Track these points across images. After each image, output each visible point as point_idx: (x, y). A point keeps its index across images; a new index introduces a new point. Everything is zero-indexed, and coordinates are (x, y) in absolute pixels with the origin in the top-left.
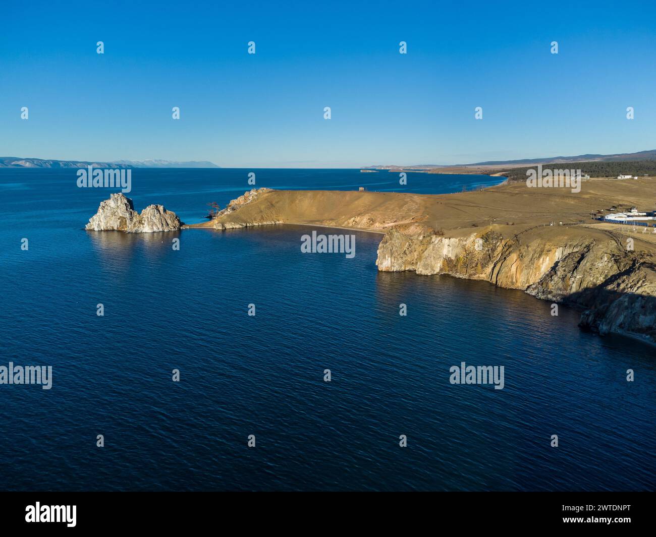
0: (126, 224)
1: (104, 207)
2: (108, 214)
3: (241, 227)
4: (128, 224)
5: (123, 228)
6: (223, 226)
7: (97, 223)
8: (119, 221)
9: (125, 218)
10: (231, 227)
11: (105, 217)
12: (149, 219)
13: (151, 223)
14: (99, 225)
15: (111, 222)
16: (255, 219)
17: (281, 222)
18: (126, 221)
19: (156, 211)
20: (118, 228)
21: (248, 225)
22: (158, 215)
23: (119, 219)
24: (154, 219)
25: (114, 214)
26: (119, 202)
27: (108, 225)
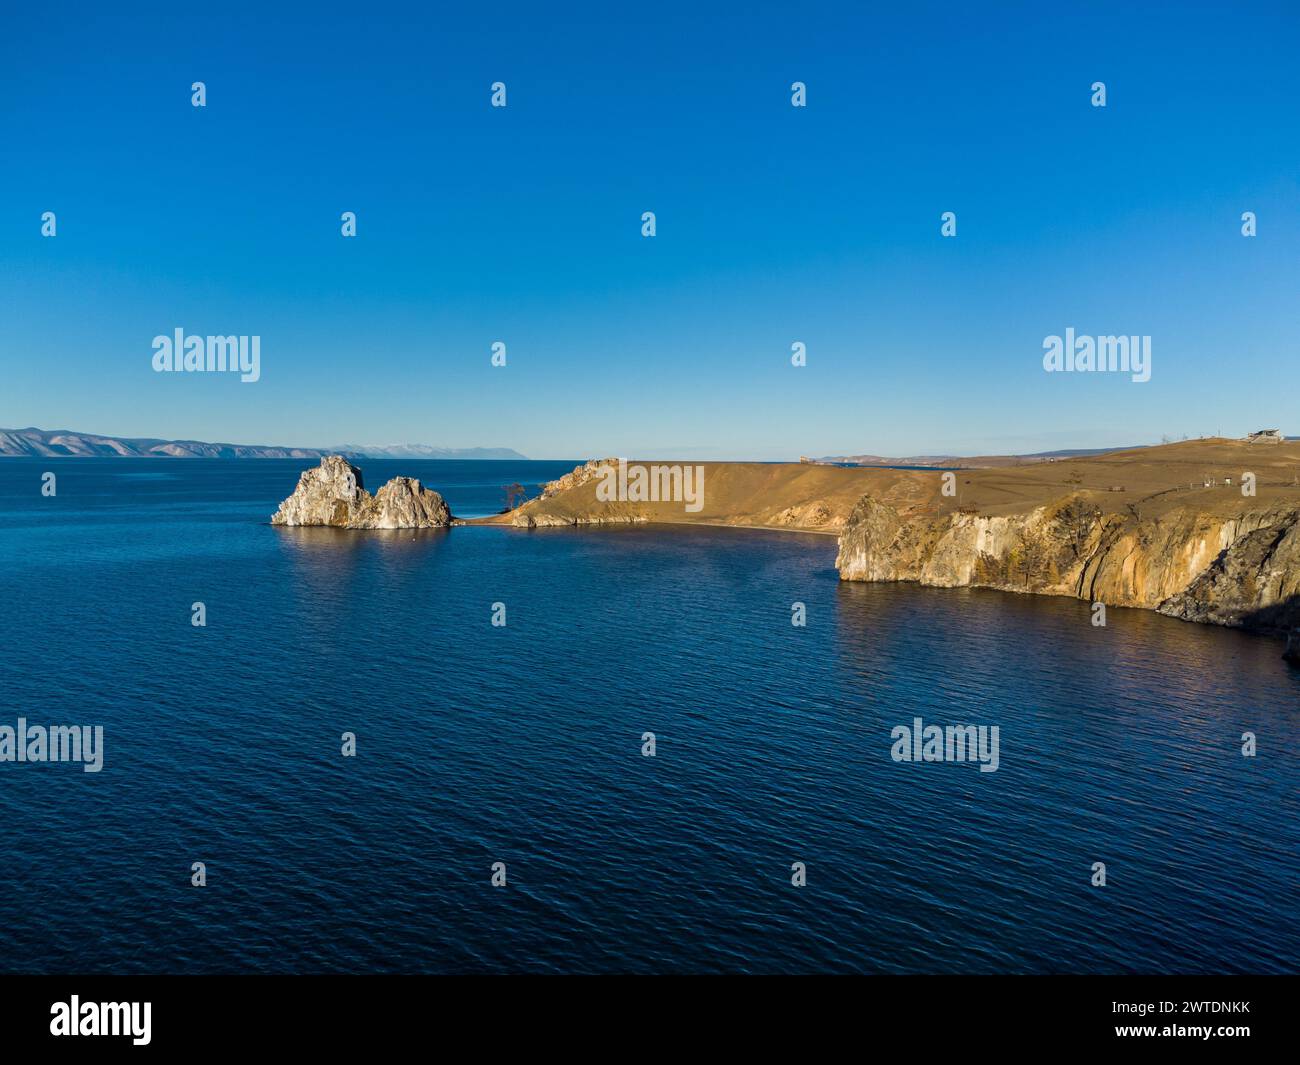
0: (346, 513)
1: (308, 481)
2: (314, 495)
3: (565, 523)
4: (350, 514)
5: (340, 521)
6: (531, 520)
7: (293, 510)
8: (334, 507)
9: (345, 503)
10: (546, 523)
11: (309, 500)
12: (392, 503)
13: (394, 511)
14: (296, 514)
15: (319, 511)
16: (593, 512)
17: (643, 519)
18: (347, 508)
19: (404, 489)
20: (330, 521)
21: (579, 521)
22: (408, 498)
23: (333, 504)
24: (399, 503)
25: (324, 494)
26: (337, 472)
27: (314, 515)
